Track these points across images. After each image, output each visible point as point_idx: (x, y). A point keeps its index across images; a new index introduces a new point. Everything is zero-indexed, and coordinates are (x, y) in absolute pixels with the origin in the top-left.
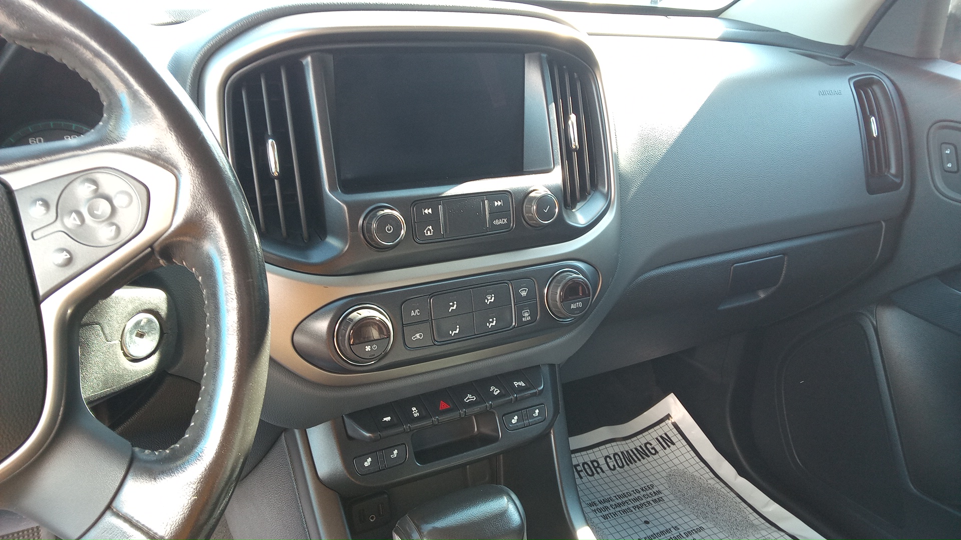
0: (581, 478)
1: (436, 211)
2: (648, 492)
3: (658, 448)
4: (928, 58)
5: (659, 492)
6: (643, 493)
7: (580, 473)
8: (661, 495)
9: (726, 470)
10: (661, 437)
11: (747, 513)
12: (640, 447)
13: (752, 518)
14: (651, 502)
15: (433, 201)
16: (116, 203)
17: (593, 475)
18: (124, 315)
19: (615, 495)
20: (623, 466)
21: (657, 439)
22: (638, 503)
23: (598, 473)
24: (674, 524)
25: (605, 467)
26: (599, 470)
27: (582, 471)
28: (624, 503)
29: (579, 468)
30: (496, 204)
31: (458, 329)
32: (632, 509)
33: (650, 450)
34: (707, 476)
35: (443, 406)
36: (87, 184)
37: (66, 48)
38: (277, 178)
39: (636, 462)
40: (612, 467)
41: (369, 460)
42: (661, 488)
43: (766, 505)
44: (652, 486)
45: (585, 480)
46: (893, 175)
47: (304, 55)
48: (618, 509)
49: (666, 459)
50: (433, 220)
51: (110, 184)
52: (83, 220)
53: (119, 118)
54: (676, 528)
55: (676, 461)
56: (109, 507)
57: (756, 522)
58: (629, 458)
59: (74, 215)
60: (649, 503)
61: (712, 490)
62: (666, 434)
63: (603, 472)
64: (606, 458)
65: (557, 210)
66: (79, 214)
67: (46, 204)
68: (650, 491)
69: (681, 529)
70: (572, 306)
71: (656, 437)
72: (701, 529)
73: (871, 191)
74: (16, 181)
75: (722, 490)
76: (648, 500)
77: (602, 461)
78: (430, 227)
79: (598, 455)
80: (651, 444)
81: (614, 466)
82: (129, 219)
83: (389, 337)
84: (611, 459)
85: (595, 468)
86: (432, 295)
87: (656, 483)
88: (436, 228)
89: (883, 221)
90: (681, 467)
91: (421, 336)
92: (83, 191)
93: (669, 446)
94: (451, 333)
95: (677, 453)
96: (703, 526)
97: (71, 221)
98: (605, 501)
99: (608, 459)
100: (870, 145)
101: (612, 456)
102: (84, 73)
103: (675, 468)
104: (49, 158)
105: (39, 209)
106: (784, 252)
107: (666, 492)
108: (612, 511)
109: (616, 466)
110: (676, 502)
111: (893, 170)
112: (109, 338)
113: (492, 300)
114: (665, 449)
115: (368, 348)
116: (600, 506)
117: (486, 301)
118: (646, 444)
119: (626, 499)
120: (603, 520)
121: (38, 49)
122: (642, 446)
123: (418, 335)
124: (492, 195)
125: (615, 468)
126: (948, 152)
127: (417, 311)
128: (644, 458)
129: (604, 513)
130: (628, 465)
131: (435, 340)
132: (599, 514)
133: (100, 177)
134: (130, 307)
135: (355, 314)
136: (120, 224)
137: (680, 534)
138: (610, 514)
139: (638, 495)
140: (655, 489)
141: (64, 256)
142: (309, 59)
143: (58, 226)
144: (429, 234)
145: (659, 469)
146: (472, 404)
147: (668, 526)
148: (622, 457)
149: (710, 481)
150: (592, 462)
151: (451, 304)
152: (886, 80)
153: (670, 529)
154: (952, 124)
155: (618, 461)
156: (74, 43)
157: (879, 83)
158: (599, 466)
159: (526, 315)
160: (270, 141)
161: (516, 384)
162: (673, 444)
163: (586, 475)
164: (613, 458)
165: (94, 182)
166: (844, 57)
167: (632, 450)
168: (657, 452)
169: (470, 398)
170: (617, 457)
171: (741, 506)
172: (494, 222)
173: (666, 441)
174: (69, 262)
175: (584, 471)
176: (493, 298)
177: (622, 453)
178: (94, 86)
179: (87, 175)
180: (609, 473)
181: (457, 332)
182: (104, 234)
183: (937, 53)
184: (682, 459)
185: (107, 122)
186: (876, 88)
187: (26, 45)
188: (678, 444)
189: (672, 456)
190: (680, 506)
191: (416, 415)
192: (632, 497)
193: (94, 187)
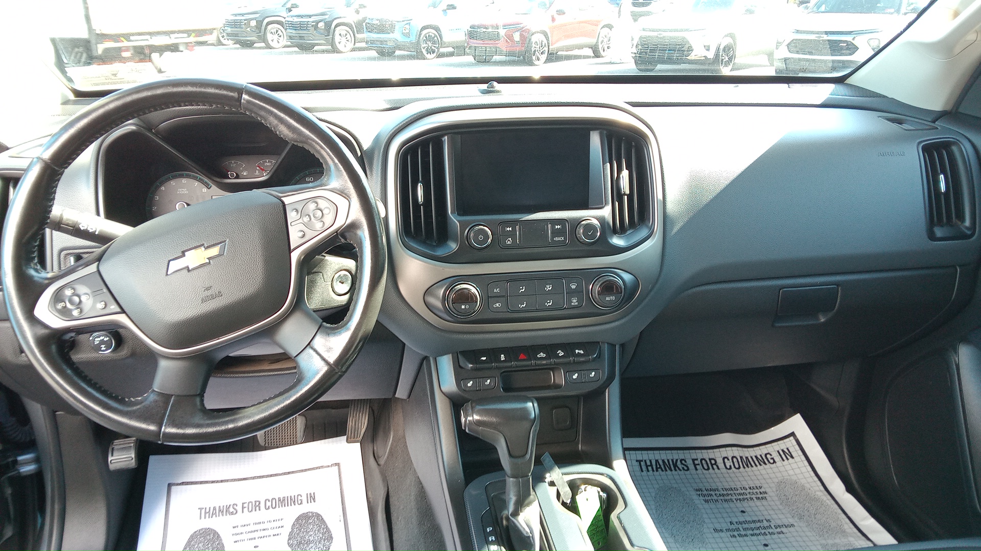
0: (696, 469)
1: (514, 230)
2: (754, 491)
3: (777, 459)
5: (765, 493)
6: (749, 490)
7: (697, 466)
8: (765, 495)
9: (837, 486)
10: (783, 451)
11: (843, 522)
12: (761, 456)
13: (846, 527)
14: (754, 499)
15: (513, 223)
16: (324, 212)
17: (708, 469)
18: (334, 270)
19: (723, 487)
20: (739, 468)
21: (778, 452)
22: (741, 497)
23: (713, 469)
24: (768, 518)
25: (721, 465)
26: (715, 467)
27: (699, 464)
28: (728, 495)
29: (696, 462)
30: (556, 227)
31: (525, 305)
32: (734, 500)
33: (769, 459)
34: (817, 488)
35: (522, 356)
36: (314, 204)
37: (310, 145)
38: (422, 205)
39: (752, 466)
40: (728, 467)
41: (471, 382)
42: (768, 490)
43: (864, 519)
44: (761, 488)
45: (699, 472)
46: (966, 227)
47: (443, 135)
48: (722, 498)
49: (782, 469)
50: (512, 234)
51: (322, 204)
52: (310, 219)
53: (329, 176)
54: (768, 521)
55: (791, 472)
56: (309, 344)
57: (848, 531)
58: (747, 462)
59: (307, 216)
60: (752, 499)
61: (816, 499)
62: (788, 449)
63: (718, 469)
64: (724, 459)
65: (599, 234)
66: (309, 216)
67: (297, 211)
68: (757, 490)
69: (773, 522)
70: (607, 299)
71: (778, 450)
72: (792, 525)
73: (932, 238)
74: (287, 200)
75: (827, 501)
76: (752, 496)
77: (720, 461)
78: (510, 239)
79: (718, 455)
80: (771, 455)
81: (730, 466)
82: (328, 220)
83: (477, 302)
84: (728, 460)
85: (712, 465)
86: (508, 281)
87: (765, 486)
88: (514, 239)
89: (958, 265)
90: (794, 478)
91: (499, 305)
92: (312, 206)
93: (788, 459)
94: (520, 306)
95: (794, 466)
96: (795, 524)
97: (306, 219)
98: (711, 490)
99: (726, 460)
100: (938, 199)
101: (730, 458)
102: (317, 155)
103: (789, 477)
104: (300, 192)
105: (294, 213)
106: (838, 284)
107: (771, 494)
108: (715, 498)
109: (732, 466)
110: (778, 503)
112: (326, 281)
113: (550, 289)
114: (783, 460)
115: (463, 307)
116: (705, 492)
117: (546, 289)
118: (766, 455)
119: (732, 492)
120: (703, 502)
121: (300, 145)
122: (762, 455)
123: (497, 304)
124: (554, 221)
125: (730, 468)
127: (498, 289)
128: (760, 465)
129: (707, 498)
130: (744, 467)
131: (508, 308)
132: (701, 498)
133: (319, 201)
134: (337, 267)
135: (459, 286)
136: (324, 222)
137: (770, 525)
138: (712, 500)
139: (744, 491)
140: (762, 490)
141: (302, 233)
142: (446, 137)
143: (301, 221)
144: (509, 243)
145: (772, 476)
146: (542, 358)
147: (761, 518)
148: (740, 460)
149: (817, 493)
150: (710, 460)
151: (521, 288)
152: (965, 141)
153: (762, 521)
155: (735, 463)
156: (313, 143)
157: (956, 145)
158: (716, 463)
159: (575, 301)
160: (419, 184)
161: (577, 351)
162: (792, 457)
163: (702, 468)
164: (731, 460)
165: (317, 203)
166: (934, 122)
167: (752, 457)
168: (774, 462)
169: (542, 355)
170: (735, 460)
171: (840, 516)
172: (555, 239)
173: (787, 454)
174: (304, 236)
175: (700, 464)
176: (551, 288)
177: (741, 457)
178: (321, 161)
179: (314, 199)
180: (724, 470)
181: (524, 306)
182: (318, 226)
184: (797, 471)
185: (324, 177)
186: (954, 150)
187: (295, 144)
188: (797, 459)
189: (788, 467)
190: (781, 507)
191: (502, 359)
192: (738, 492)
193: (316, 205)
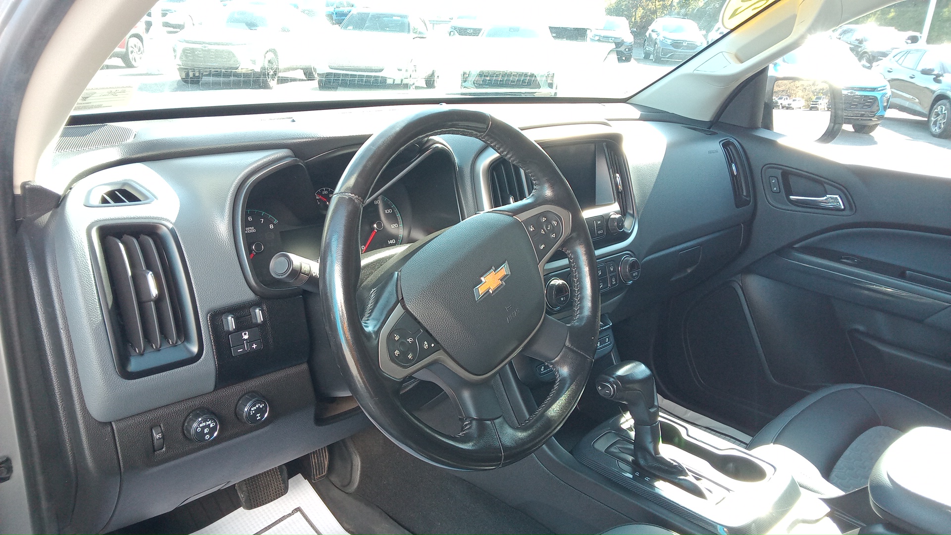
4: (756, 128)
30: (598, 222)
46: (745, 196)
52: (545, 232)
59: (542, 230)
66: (544, 229)
70: (634, 274)
73: (737, 207)
89: (742, 223)
100: (733, 180)
106: (701, 244)
111: (745, 194)
115: (562, 299)
124: (596, 218)
126: (774, 181)
152: (735, 141)
154: (775, 166)
157: (733, 144)
159: (613, 281)
166: (710, 128)
172: (598, 233)
179: (542, 214)
183: (760, 125)
186: (731, 147)
193: (546, 219)
